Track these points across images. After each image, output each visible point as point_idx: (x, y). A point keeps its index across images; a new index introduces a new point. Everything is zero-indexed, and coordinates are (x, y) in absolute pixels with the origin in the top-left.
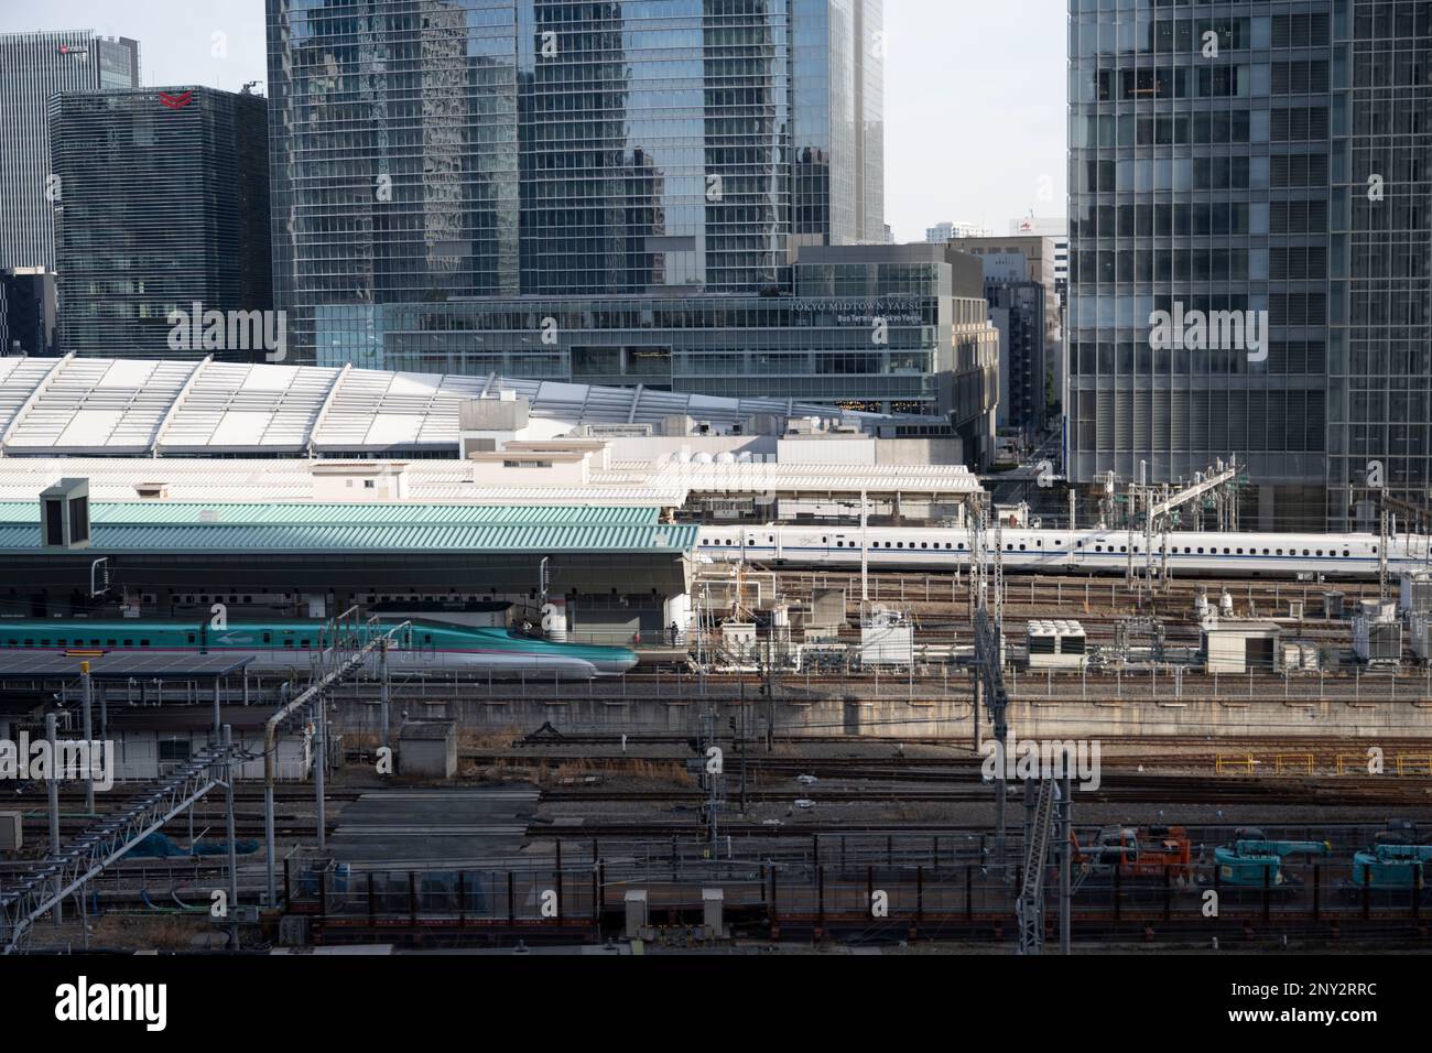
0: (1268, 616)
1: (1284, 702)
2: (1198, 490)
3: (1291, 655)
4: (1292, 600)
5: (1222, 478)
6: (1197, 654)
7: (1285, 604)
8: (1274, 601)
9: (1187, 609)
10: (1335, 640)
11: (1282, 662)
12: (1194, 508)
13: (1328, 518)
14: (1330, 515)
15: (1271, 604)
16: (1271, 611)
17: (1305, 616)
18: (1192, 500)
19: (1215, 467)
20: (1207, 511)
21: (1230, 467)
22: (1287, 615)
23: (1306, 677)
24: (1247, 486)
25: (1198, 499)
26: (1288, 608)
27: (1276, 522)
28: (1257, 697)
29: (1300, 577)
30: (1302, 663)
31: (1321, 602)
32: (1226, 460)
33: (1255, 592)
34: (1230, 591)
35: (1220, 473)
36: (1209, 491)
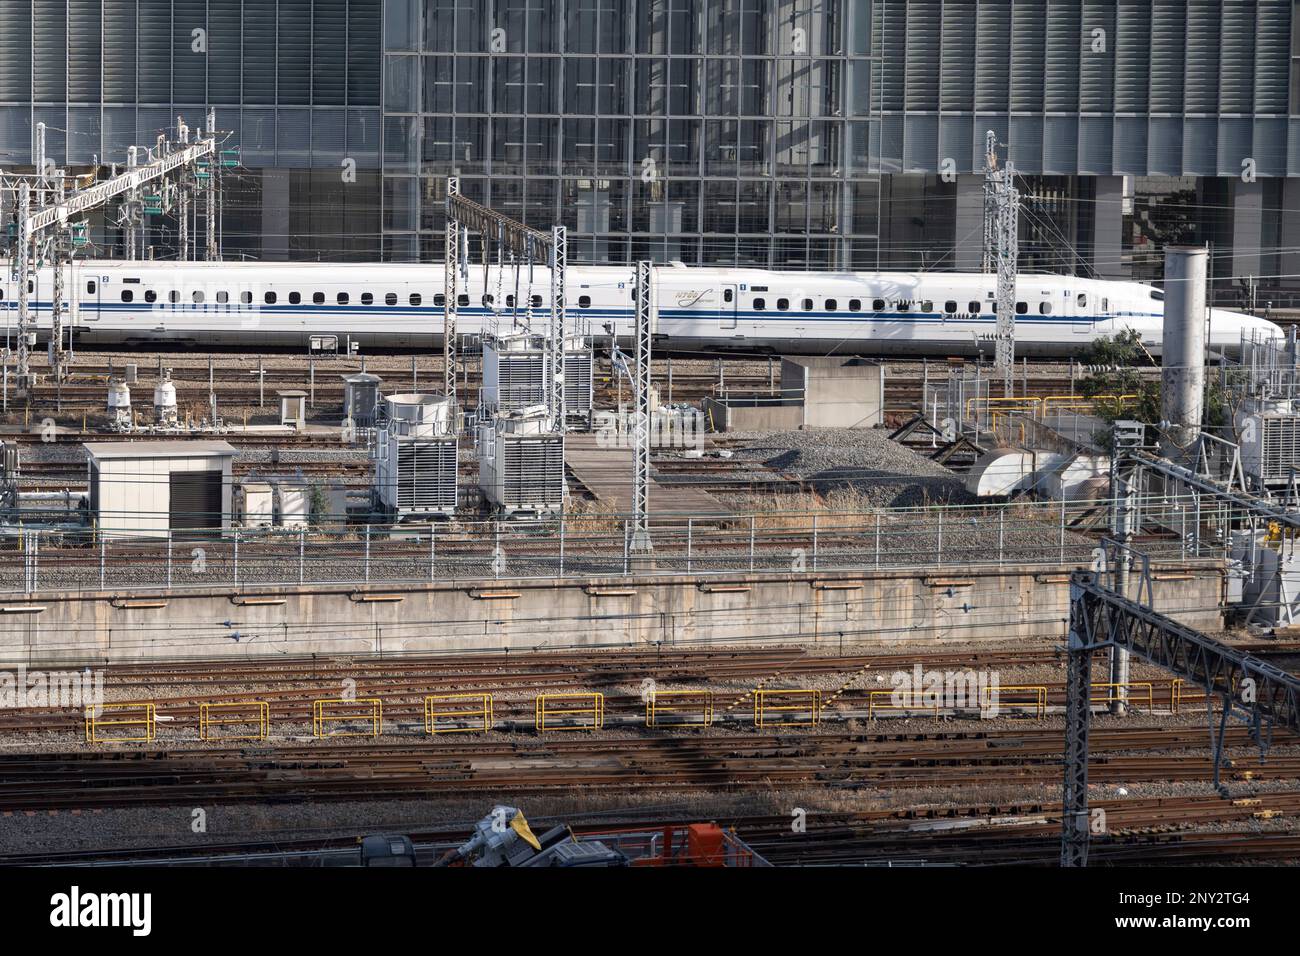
0: (240, 422)
1: (231, 597)
2: (134, 179)
3: (258, 501)
4: (285, 389)
5: (187, 156)
6: (83, 502)
7: (274, 398)
8: (257, 393)
9: (92, 410)
10: (352, 468)
11: (239, 516)
12: (125, 214)
13: (384, 232)
14: (390, 225)
15: (249, 398)
16: (247, 413)
17: (308, 421)
18: (120, 198)
19: (172, 135)
20: (156, 220)
21: (204, 136)
22: (276, 420)
23: (280, 546)
24: (240, 170)
25: (133, 198)
26: (279, 405)
27: (293, 241)
28: (181, 588)
29: (316, 345)
30: (277, 518)
31: (342, 393)
32: (197, 123)
33: (222, 374)
34: (178, 374)
35: (183, 147)
36: (157, 181)
